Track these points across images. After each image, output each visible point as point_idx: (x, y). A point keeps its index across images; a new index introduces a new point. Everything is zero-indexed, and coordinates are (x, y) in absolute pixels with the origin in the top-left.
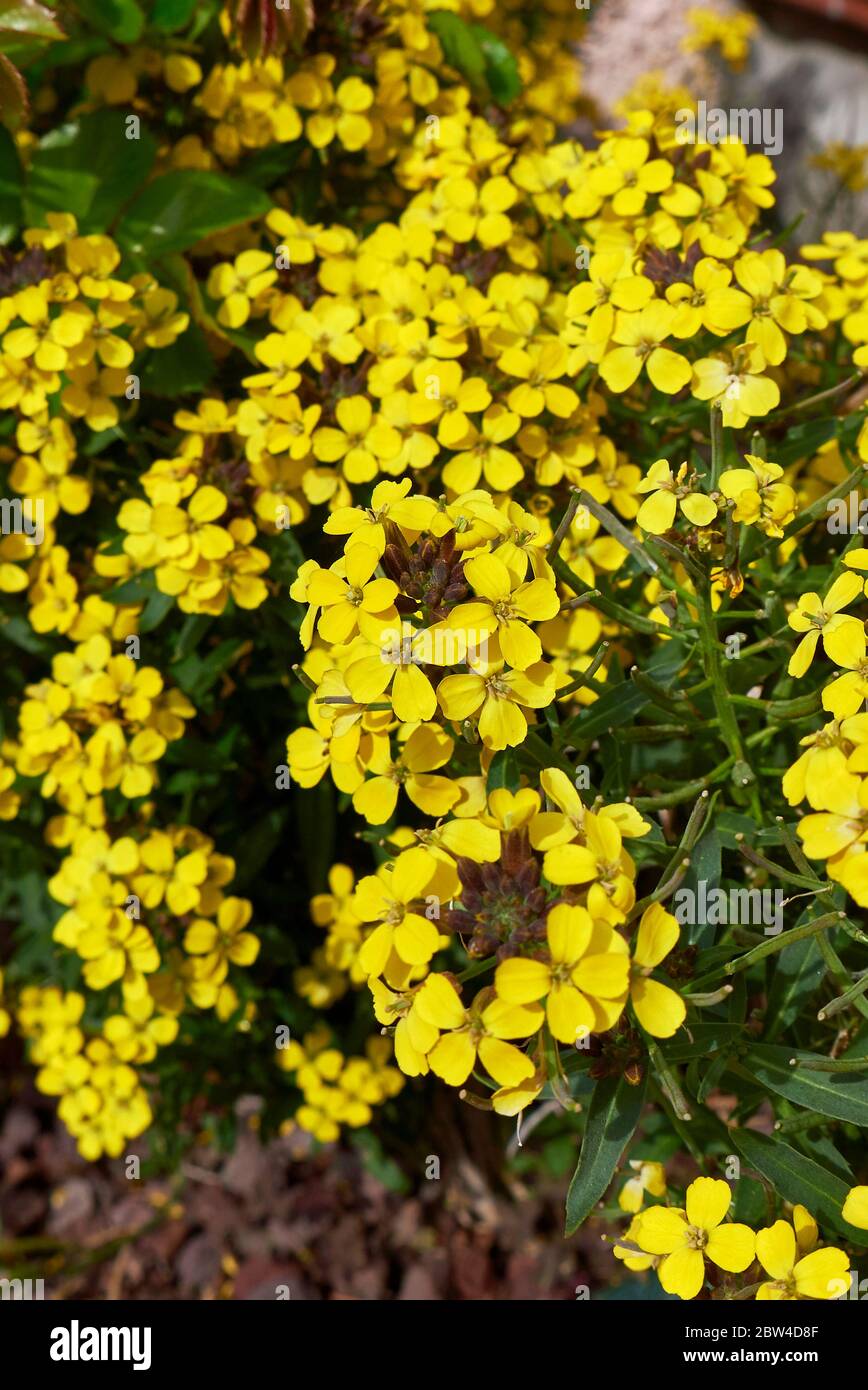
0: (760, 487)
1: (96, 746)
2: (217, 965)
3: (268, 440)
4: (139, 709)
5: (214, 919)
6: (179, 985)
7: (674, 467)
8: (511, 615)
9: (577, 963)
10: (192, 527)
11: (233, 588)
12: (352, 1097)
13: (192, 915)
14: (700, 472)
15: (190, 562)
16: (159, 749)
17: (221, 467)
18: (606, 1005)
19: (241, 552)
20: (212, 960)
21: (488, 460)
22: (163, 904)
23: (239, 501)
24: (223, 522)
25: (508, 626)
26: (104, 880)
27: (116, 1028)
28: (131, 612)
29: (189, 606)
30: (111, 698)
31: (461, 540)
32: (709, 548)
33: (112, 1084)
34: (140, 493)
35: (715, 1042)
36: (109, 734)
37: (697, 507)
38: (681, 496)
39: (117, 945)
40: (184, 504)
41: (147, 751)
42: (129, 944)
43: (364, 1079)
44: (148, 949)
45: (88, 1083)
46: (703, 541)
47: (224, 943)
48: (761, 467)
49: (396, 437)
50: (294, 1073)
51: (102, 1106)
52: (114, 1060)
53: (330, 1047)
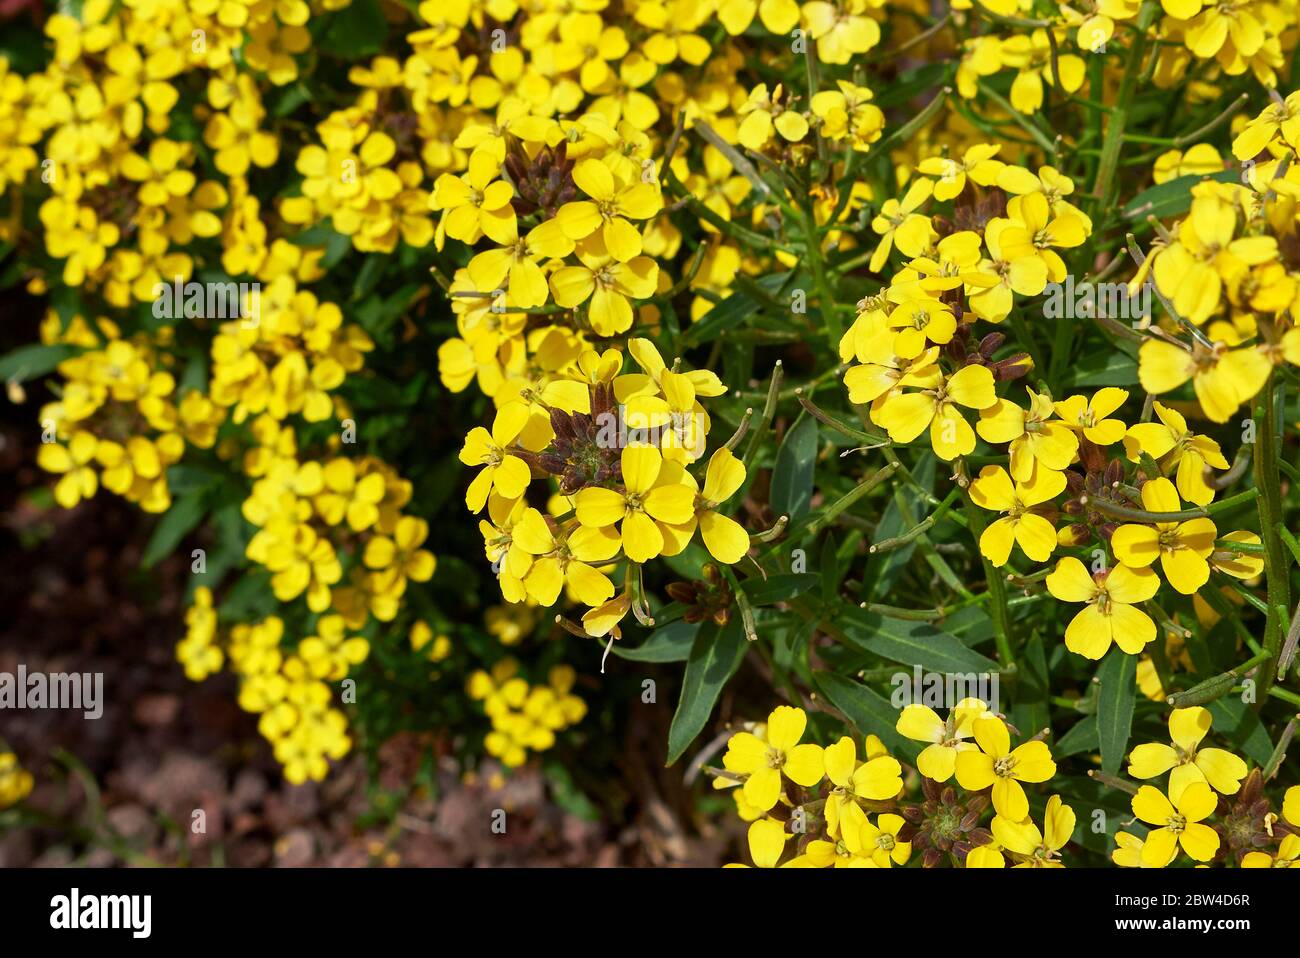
0: (848, 107)
1: (281, 373)
2: (396, 580)
3: (431, 89)
4: (320, 340)
5: (392, 537)
6: (361, 599)
7: (771, 90)
8: (614, 213)
9: (648, 493)
10: (364, 170)
11: (404, 229)
12: (537, 723)
13: (371, 531)
14: (795, 95)
15: (362, 202)
16: (337, 378)
17: (391, 118)
18: (676, 533)
19: (408, 193)
20: (390, 574)
21: (627, 102)
22: (344, 522)
23: (409, 149)
24: (393, 165)
25: (611, 223)
26: (291, 499)
27: (311, 648)
28: (315, 256)
29: (364, 244)
30: (294, 330)
31: (572, 149)
32: (802, 161)
33: (309, 699)
34: (317, 140)
35: (796, 590)
36: (292, 364)
37: (790, 124)
38: (775, 114)
39: (303, 558)
40: (356, 149)
41: (328, 377)
42: (314, 556)
43: (547, 706)
44: (329, 562)
45: (286, 700)
46: (797, 155)
47: (402, 559)
48: (852, 91)
49: (545, 84)
50: (482, 702)
51: (299, 720)
52: (309, 678)
53: (516, 676)
